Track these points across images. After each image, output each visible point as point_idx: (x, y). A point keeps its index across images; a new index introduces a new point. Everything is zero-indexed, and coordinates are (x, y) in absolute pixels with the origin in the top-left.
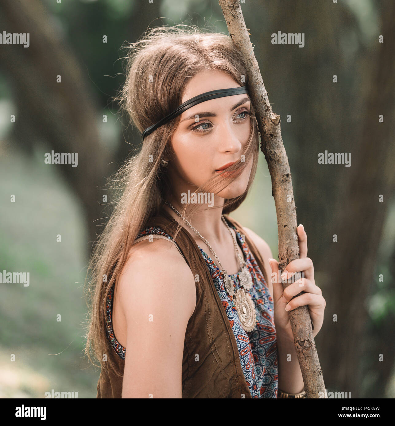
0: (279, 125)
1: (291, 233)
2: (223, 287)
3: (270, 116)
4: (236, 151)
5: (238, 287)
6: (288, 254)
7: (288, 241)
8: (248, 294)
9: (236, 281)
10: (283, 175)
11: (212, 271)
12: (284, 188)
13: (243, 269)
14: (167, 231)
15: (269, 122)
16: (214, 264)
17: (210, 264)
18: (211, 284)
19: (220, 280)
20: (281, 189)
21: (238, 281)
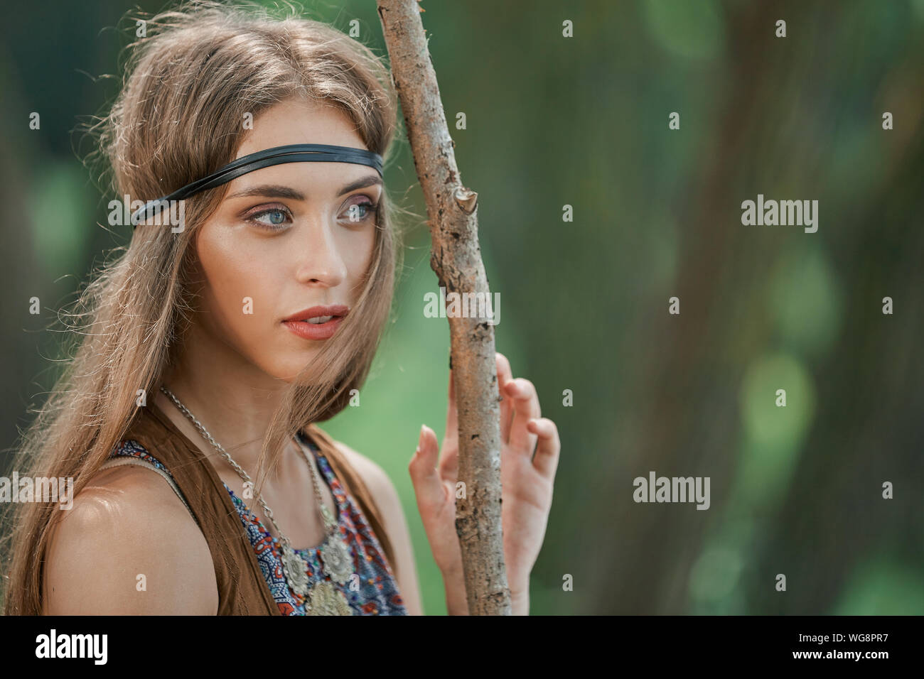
0: (474, 215)
1: (485, 452)
2: (279, 572)
3: (455, 194)
4: (335, 283)
5: (318, 578)
6: (477, 498)
7: (479, 470)
8: (340, 594)
9: (314, 563)
10: (477, 324)
11: (254, 538)
12: (476, 353)
13: (331, 538)
14: (154, 451)
15: (452, 205)
16: (259, 524)
17: (251, 523)
18: (252, 566)
19: (272, 557)
20: (468, 355)
21: (318, 563)
